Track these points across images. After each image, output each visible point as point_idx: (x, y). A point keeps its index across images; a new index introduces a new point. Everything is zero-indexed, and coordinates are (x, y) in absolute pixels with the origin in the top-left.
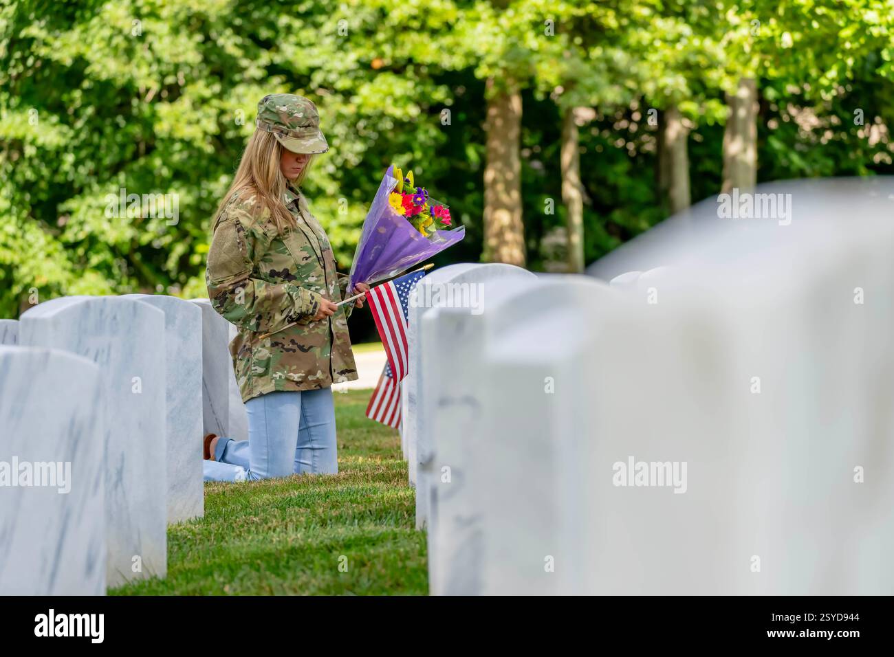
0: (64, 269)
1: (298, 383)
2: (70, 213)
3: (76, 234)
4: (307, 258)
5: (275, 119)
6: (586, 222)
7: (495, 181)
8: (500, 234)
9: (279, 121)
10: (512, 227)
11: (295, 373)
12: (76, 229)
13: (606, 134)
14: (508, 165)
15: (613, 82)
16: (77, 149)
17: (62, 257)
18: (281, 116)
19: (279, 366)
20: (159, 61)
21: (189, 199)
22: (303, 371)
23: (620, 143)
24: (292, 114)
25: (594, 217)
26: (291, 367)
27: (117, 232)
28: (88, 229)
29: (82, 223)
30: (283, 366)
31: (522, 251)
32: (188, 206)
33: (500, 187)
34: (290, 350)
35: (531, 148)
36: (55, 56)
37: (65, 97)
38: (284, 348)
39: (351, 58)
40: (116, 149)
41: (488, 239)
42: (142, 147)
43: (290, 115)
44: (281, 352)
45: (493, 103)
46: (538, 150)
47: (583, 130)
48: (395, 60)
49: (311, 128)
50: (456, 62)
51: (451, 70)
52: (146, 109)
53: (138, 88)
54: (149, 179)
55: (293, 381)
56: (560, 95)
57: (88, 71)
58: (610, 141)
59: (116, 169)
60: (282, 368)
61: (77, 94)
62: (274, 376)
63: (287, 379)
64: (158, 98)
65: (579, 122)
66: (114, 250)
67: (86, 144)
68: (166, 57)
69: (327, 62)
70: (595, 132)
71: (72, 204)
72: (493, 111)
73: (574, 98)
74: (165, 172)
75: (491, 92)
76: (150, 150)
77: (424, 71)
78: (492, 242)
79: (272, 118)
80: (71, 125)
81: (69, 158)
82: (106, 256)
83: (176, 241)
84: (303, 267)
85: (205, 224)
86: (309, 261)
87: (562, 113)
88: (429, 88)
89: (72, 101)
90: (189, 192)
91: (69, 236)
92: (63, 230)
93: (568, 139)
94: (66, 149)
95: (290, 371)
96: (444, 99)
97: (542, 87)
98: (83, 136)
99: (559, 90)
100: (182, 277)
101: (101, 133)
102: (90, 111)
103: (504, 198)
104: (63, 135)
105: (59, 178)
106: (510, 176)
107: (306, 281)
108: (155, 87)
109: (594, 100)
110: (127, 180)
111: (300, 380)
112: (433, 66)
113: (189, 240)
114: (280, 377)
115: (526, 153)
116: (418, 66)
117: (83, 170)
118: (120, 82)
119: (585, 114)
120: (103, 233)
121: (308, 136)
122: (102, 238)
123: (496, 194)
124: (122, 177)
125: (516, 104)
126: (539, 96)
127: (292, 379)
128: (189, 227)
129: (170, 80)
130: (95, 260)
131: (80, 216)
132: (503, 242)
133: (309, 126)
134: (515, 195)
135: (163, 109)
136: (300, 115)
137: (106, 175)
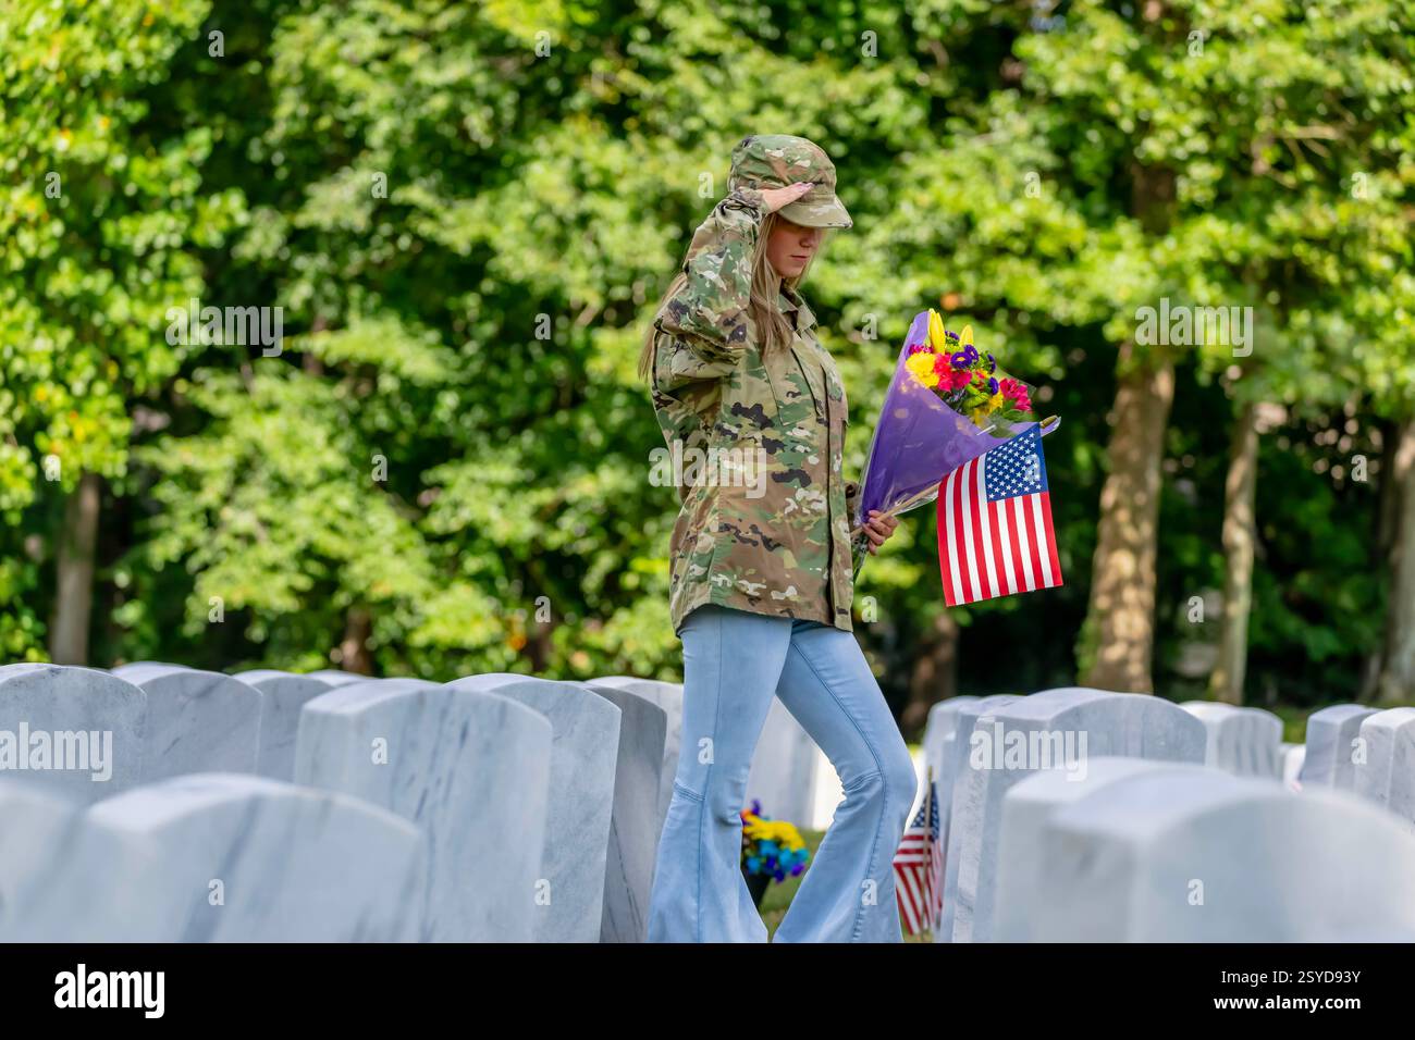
0: (422, 575)
1: (752, 599)
2: (440, 486)
3: (446, 521)
4: (794, 395)
5: (762, 172)
6: (1256, 584)
7: (1117, 506)
8: (1116, 590)
9: (769, 174)
10: (1137, 581)
11: (751, 582)
12: (447, 511)
13: (1301, 450)
14: (1139, 481)
15: (1323, 368)
16: (462, 387)
17: (420, 554)
18: (775, 165)
19: (725, 565)
20: (606, 261)
21: (629, 484)
22: (764, 581)
23: (1321, 466)
24: (793, 161)
25: (1268, 579)
26: (744, 570)
27: (512, 523)
28: (466, 515)
29: (456, 505)
30: (732, 565)
31: (1150, 621)
32: (626, 496)
33: (1123, 516)
34: (750, 540)
35: (1179, 459)
36: (446, 237)
37: (452, 303)
38: (739, 538)
39: (911, 287)
40: (523, 393)
41: (1097, 596)
42: (566, 396)
43: (790, 163)
44: (734, 541)
45: (1127, 382)
46: (1189, 462)
47: (1266, 439)
48: (979, 298)
49: (824, 185)
50: (1075, 311)
51: (1066, 325)
52: (578, 338)
53: (568, 302)
54: (569, 445)
55: (745, 594)
56: (1234, 382)
57: (493, 265)
58: (1306, 462)
59: (519, 425)
60: (729, 569)
61: (471, 301)
62: (714, 579)
63: (736, 589)
64: (599, 321)
65: (1261, 427)
66: (504, 552)
67: (479, 381)
68: (618, 255)
69: (872, 290)
70: (1283, 444)
71: (444, 473)
72: (1124, 397)
73: (1257, 387)
74: (597, 439)
75: (1126, 364)
76: (577, 401)
77: (1024, 320)
78: (1102, 602)
79: (758, 171)
80: (457, 349)
81: (449, 401)
82: (491, 562)
83: (601, 547)
84: (786, 407)
85: (651, 527)
86: (798, 400)
87: (1237, 410)
88: (1027, 347)
89: (462, 311)
90: (631, 472)
91: (436, 523)
92: (426, 511)
93: (1240, 452)
94: (444, 386)
95: (742, 577)
96: (1051, 368)
97: (1208, 365)
98: (475, 367)
99: (1233, 372)
100: (607, 606)
101: (503, 366)
102: (489, 329)
103: (1129, 533)
104: (443, 362)
105: (429, 430)
106: (1141, 498)
107: (788, 433)
108: (595, 303)
109: (1289, 393)
110: (535, 443)
111: (757, 594)
112: (1039, 314)
113: (621, 548)
114: (724, 582)
115: (1171, 467)
116: (1014, 312)
117: (468, 421)
118: (540, 288)
119: (1270, 414)
120: (487, 523)
121: (818, 199)
122: (487, 533)
123: (1117, 527)
124: (528, 438)
125: (1164, 385)
126: (1203, 378)
127: (743, 589)
128: (623, 527)
129: (620, 293)
130: (472, 564)
131: (455, 493)
132: (1118, 603)
133: (820, 182)
134: (1147, 529)
135: (605, 338)
136: (807, 164)
137: (503, 432)
